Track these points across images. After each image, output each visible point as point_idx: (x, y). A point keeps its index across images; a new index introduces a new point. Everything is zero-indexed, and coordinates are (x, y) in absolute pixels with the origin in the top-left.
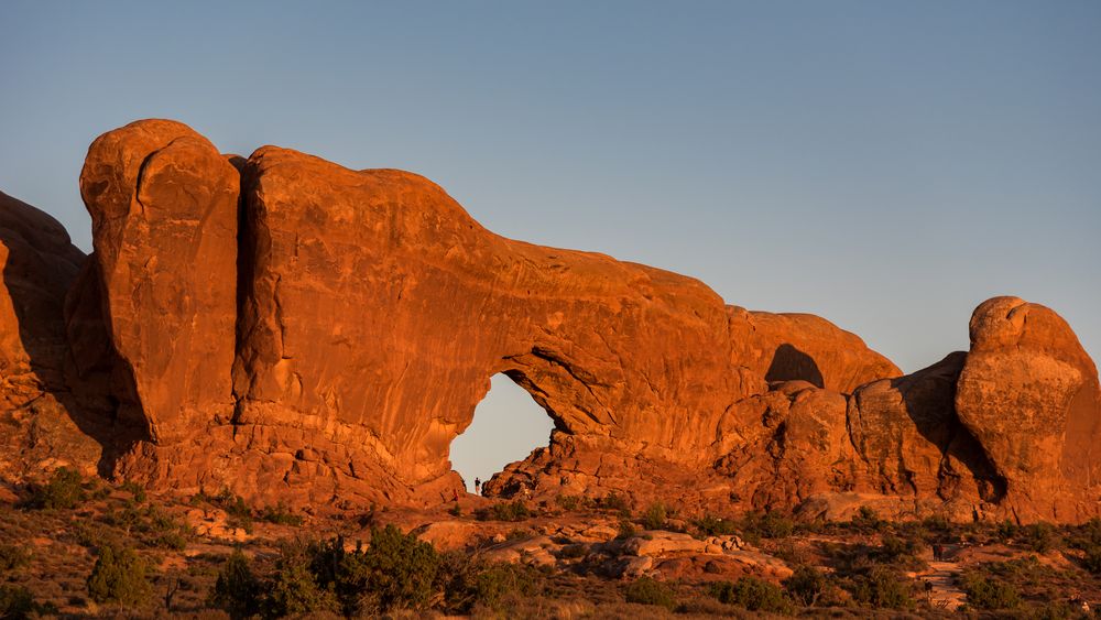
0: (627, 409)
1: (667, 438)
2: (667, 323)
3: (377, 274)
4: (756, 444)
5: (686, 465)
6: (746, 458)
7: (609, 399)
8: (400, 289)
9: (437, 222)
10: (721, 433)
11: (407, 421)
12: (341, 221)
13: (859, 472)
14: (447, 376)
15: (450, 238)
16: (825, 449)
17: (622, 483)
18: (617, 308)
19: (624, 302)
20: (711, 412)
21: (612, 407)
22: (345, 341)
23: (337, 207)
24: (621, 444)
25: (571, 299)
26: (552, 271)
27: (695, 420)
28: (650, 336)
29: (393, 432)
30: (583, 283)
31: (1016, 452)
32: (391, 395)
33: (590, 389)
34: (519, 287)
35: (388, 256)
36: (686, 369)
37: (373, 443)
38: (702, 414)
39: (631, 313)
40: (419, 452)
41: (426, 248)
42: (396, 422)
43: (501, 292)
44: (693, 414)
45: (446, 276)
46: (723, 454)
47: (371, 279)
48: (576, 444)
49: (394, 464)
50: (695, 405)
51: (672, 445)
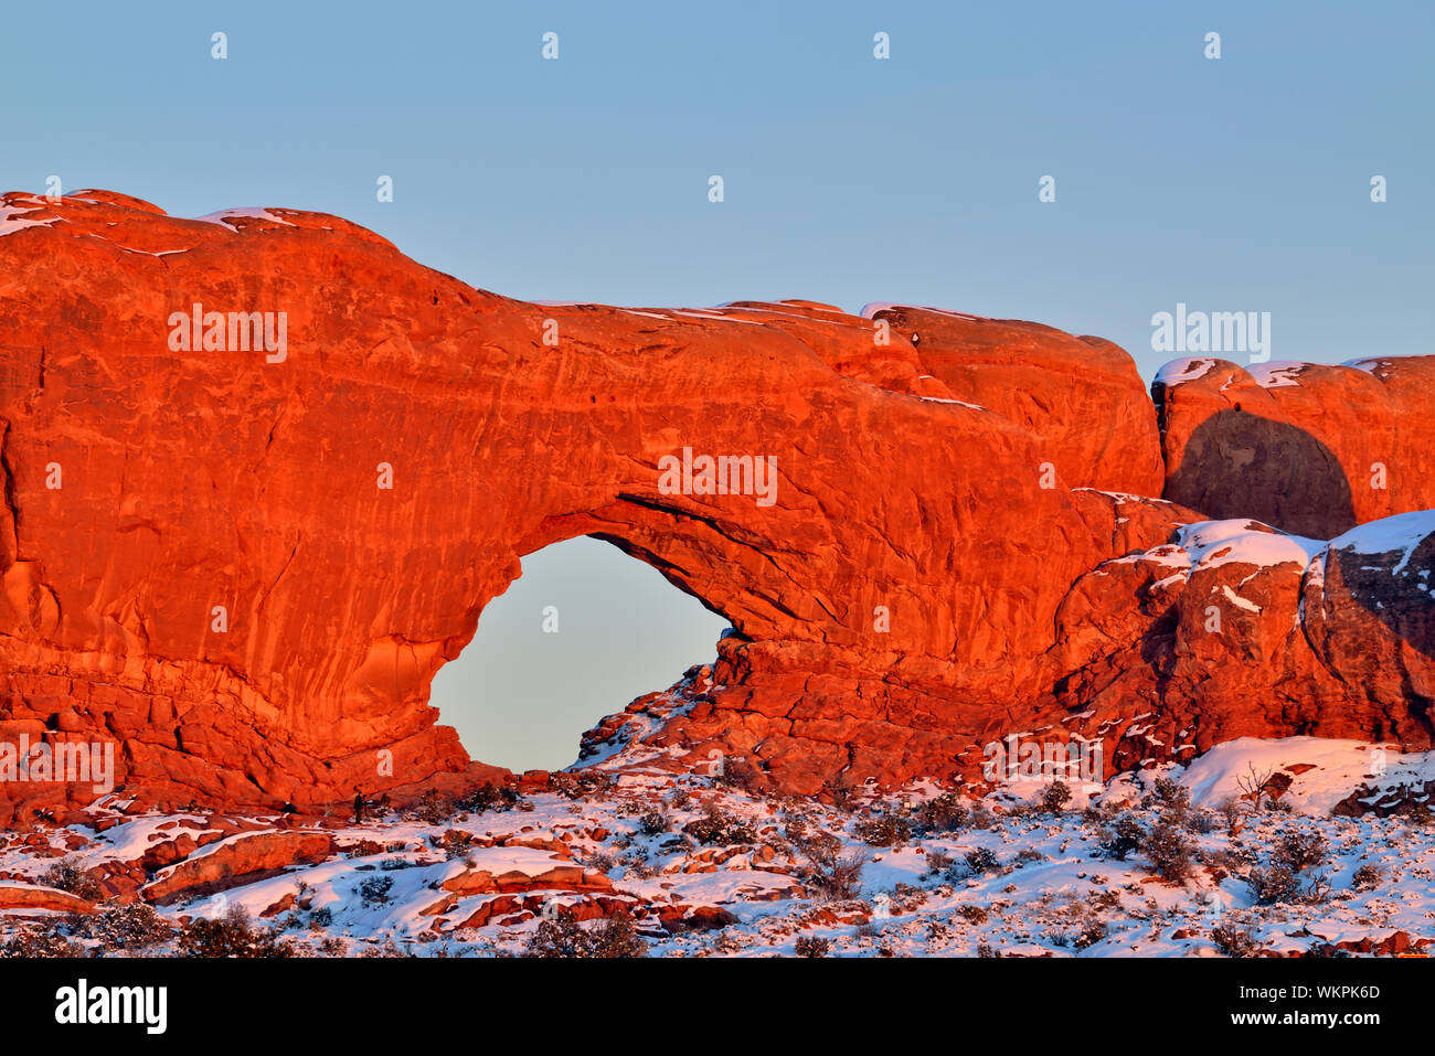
0: (854, 591)
1: (942, 642)
2: (921, 432)
3: (216, 403)
4: (1133, 647)
5: (988, 691)
6: (1112, 675)
7: (813, 575)
8: (270, 425)
9: (351, 301)
10: (1062, 628)
11: (306, 646)
12: (136, 320)
13: (1329, 699)
14: (399, 564)
15: (376, 328)
16: (1251, 655)
17: (836, 731)
18: (799, 412)
19: (817, 401)
20: (1036, 591)
21: (820, 589)
22: (148, 524)
23: (127, 297)
24: (851, 656)
25: (697, 404)
26: (645, 357)
27: (1001, 607)
28: (882, 459)
29: (275, 668)
30: (721, 373)
32: (262, 606)
33: (770, 558)
34: (566, 393)
35: (247, 368)
36: (966, 514)
37: (235, 689)
38: (1014, 596)
39: (834, 418)
40: (348, 699)
41: (326, 348)
42: (280, 652)
43: (520, 406)
44: (995, 595)
45: (372, 395)
46: (1073, 667)
47: (206, 412)
48: (754, 658)
49: (286, 723)
50: (996, 580)
51: (956, 655)
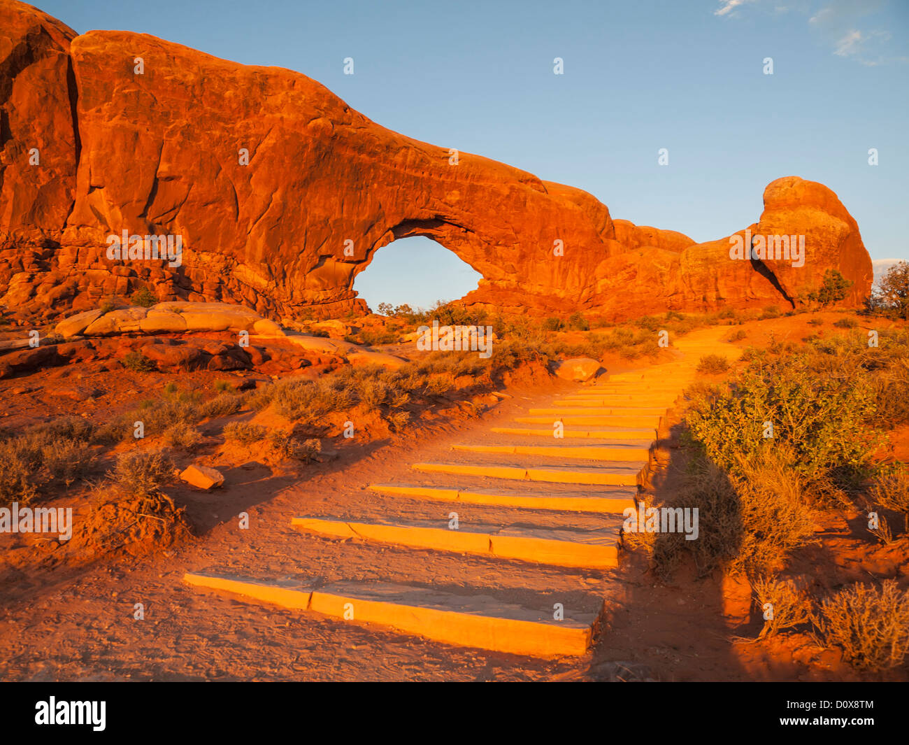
0: (525, 262)
7: (511, 256)
10: (595, 279)
13: (689, 300)
14: (331, 223)
16: (664, 285)
18: (506, 192)
19: (511, 188)
25: (466, 183)
26: (445, 160)
27: (576, 270)
28: (535, 212)
30: (475, 172)
31: (803, 279)
34: (411, 167)
39: (518, 195)
42: (265, 253)
43: (390, 168)
49: (272, 288)
